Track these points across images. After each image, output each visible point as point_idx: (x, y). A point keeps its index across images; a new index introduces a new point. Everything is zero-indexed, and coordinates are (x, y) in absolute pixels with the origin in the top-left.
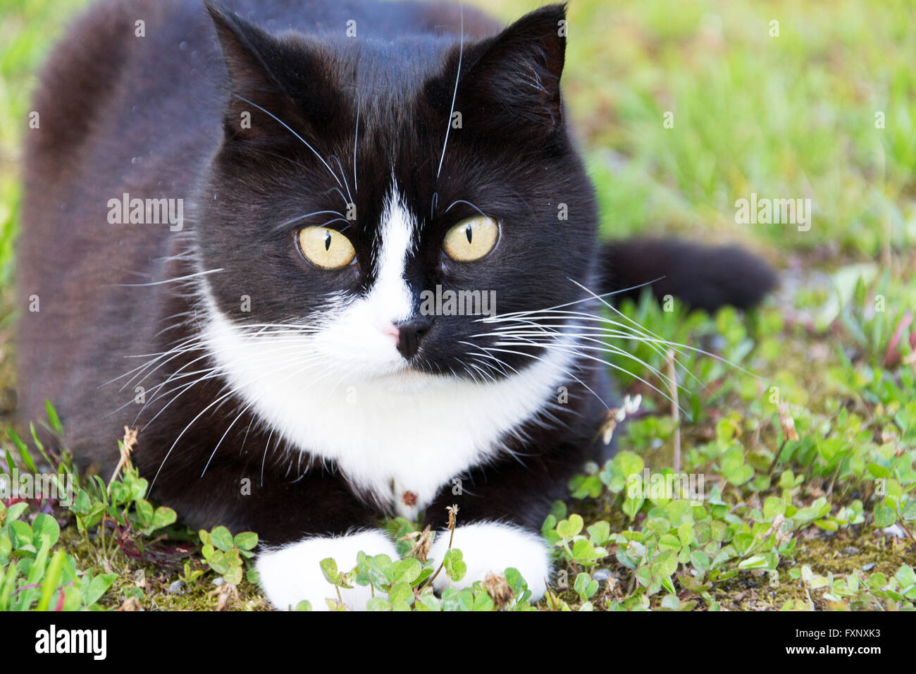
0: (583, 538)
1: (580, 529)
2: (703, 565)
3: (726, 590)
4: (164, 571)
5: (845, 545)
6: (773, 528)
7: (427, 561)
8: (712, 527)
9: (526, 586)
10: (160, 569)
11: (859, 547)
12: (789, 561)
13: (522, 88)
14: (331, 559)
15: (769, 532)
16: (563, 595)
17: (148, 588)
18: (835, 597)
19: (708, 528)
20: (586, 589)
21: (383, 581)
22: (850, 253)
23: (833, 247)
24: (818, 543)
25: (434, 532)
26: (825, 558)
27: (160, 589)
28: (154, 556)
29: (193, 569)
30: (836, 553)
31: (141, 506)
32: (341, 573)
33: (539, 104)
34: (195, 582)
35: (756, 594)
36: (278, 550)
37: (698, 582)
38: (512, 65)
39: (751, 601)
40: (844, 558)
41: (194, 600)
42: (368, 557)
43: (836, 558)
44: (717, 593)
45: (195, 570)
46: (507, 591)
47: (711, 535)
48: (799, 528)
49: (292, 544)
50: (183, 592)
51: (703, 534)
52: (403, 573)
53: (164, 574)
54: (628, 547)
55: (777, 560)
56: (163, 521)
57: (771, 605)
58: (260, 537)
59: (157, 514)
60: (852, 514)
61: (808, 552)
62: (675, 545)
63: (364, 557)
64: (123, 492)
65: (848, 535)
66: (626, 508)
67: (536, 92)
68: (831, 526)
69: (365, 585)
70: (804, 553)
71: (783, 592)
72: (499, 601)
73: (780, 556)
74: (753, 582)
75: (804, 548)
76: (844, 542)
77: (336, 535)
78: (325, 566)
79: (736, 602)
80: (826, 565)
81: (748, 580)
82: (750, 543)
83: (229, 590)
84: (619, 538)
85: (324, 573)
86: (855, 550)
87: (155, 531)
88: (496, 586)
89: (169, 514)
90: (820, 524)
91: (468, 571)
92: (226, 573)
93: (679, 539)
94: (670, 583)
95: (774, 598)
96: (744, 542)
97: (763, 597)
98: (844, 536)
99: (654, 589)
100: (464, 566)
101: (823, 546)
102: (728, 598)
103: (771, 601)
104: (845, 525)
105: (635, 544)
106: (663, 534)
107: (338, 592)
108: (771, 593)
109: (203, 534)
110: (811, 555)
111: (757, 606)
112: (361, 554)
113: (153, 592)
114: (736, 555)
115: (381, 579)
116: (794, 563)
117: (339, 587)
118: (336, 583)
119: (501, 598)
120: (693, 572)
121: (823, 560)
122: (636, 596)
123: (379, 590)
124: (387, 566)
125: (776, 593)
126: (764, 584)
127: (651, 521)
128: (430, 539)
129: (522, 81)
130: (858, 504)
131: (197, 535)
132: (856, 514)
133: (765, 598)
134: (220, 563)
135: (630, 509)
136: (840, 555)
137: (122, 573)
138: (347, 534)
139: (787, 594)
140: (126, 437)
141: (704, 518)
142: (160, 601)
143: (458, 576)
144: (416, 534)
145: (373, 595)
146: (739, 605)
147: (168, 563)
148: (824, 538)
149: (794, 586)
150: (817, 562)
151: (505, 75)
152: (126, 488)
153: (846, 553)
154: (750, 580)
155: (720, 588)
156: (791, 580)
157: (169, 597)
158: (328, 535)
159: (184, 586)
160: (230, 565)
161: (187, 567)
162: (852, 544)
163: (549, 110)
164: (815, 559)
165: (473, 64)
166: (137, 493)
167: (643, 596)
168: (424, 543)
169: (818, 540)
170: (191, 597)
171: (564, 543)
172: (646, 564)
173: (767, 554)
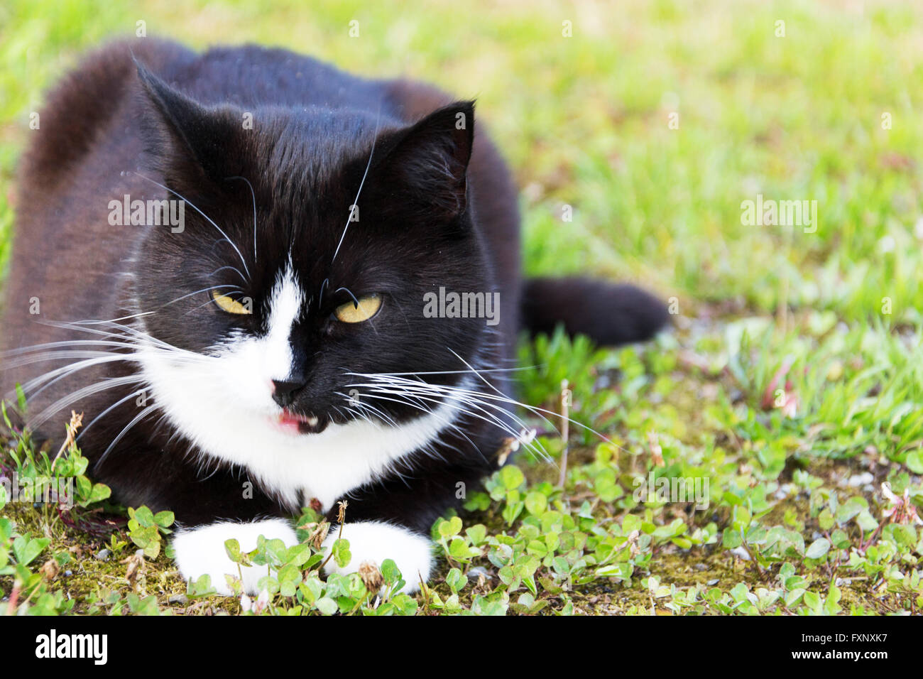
0: (460, 537)
1: (459, 530)
2: (563, 569)
3: (584, 593)
4: (96, 539)
5: (697, 562)
6: (628, 542)
7: (321, 548)
8: (575, 537)
9: (401, 576)
10: (93, 537)
11: (709, 564)
12: (644, 572)
13: (433, 174)
14: (235, 540)
15: (624, 545)
16: (440, 587)
17: (79, 554)
18: (675, 606)
19: (571, 538)
20: (456, 583)
21: (277, 562)
22: (752, 307)
23: (740, 301)
24: (674, 558)
25: (329, 523)
26: (677, 572)
27: (89, 555)
28: (88, 526)
29: (119, 539)
30: (688, 568)
31: (81, 481)
32: (242, 552)
33: (447, 189)
34: (120, 551)
35: (609, 598)
36: (192, 530)
37: (555, 585)
38: (424, 153)
39: (605, 604)
40: (694, 573)
41: (118, 567)
42: (267, 540)
43: (686, 572)
44: (576, 595)
45: (121, 540)
46: (378, 579)
47: (574, 544)
48: (659, 543)
49: (204, 526)
50: (108, 559)
51: (567, 542)
52: (295, 556)
53: (95, 542)
54: (498, 549)
55: (632, 570)
56: (99, 495)
57: (622, 609)
58: (176, 518)
59: (95, 490)
60: (707, 535)
61: (663, 565)
62: (542, 550)
63: (263, 541)
64: (67, 468)
65: (701, 553)
66: (505, 514)
67: (445, 178)
68: (686, 544)
69: (262, 565)
70: (659, 566)
71: (633, 599)
72: (370, 587)
73: (635, 567)
74: (609, 588)
75: (660, 561)
76: (697, 559)
77: (243, 521)
78: (229, 546)
79: (591, 605)
80: (676, 577)
81: (605, 586)
82: (609, 553)
83: (137, 560)
84: (492, 541)
85: (227, 551)
86: (705, 566)
87: (91, 505)
88: (368, 574)
89: (105, 490)
90: (678, 542)
91: (352, 559)
92: (147, 547)
93: (545, 544)
94: (532, 583)
95: (625, 603)
96: (605, 552)
97: (616, 601)
98: (697, 553)
99: (514, 588)
100: (349, 554)
101: (678, 561)
102: (586, 600)
103: (622, 606)
104: (699, 544)
105: (505, 547)
106: (532, 540)
107: (239, 569)
108: (624, 599)
109: (131, 510)
110: (665, 568)
111: (609, 609)
112: (261, 537)
113: (83, 557)
114: (595, 563)
115: (276, 560)
116: (649, 573)
117: (240, 565)
118: (237, 561)
119: (372, 585)
120: (554, 575)
121: (675, 573)
122: (499, 593)
123: (274, 569)
124: (281, 549)
125: (628, 599)
126: (619, 590)
127: (525, 528)
128: (326, 530)
129: (432, 167)
130: (713, 527)
131: (127, 511)
132: (710, 534)
133: (617, 603)
134: (141, 538)
135: (509, 516)
136: (691, 570)
137: (59, 539)
138: (253, 521)
139: (636, 600)
140: (72, 420)
141: (571, 528)
142: (87, 565)
143: (344, 563)
144: (313, 524)
145: (269, 574)
146: (593, 607)
147: (99, 533)
148: (680, 554)
149: (645, 594)
150: (669, 575)
151: (417, 161)
152: (69, 465)
153: (697, 569)
154: (607, 586)
155: (579, 591)
156: (643, 589)
157: (96, 563)
158: (236, 521)
159: (111, 554)
160: (150, 540)
161: (113, 538)
162: (704, 561)
163: (455, 195)
164: (668, 572)
165: (390, 151)
166: (78, 470)
167: (504, 593)
168: (320, 533)
169: (674, 555)
170: (115, 564)
171: (443, 542)
172: (512, 565)
173: (624, 564)
